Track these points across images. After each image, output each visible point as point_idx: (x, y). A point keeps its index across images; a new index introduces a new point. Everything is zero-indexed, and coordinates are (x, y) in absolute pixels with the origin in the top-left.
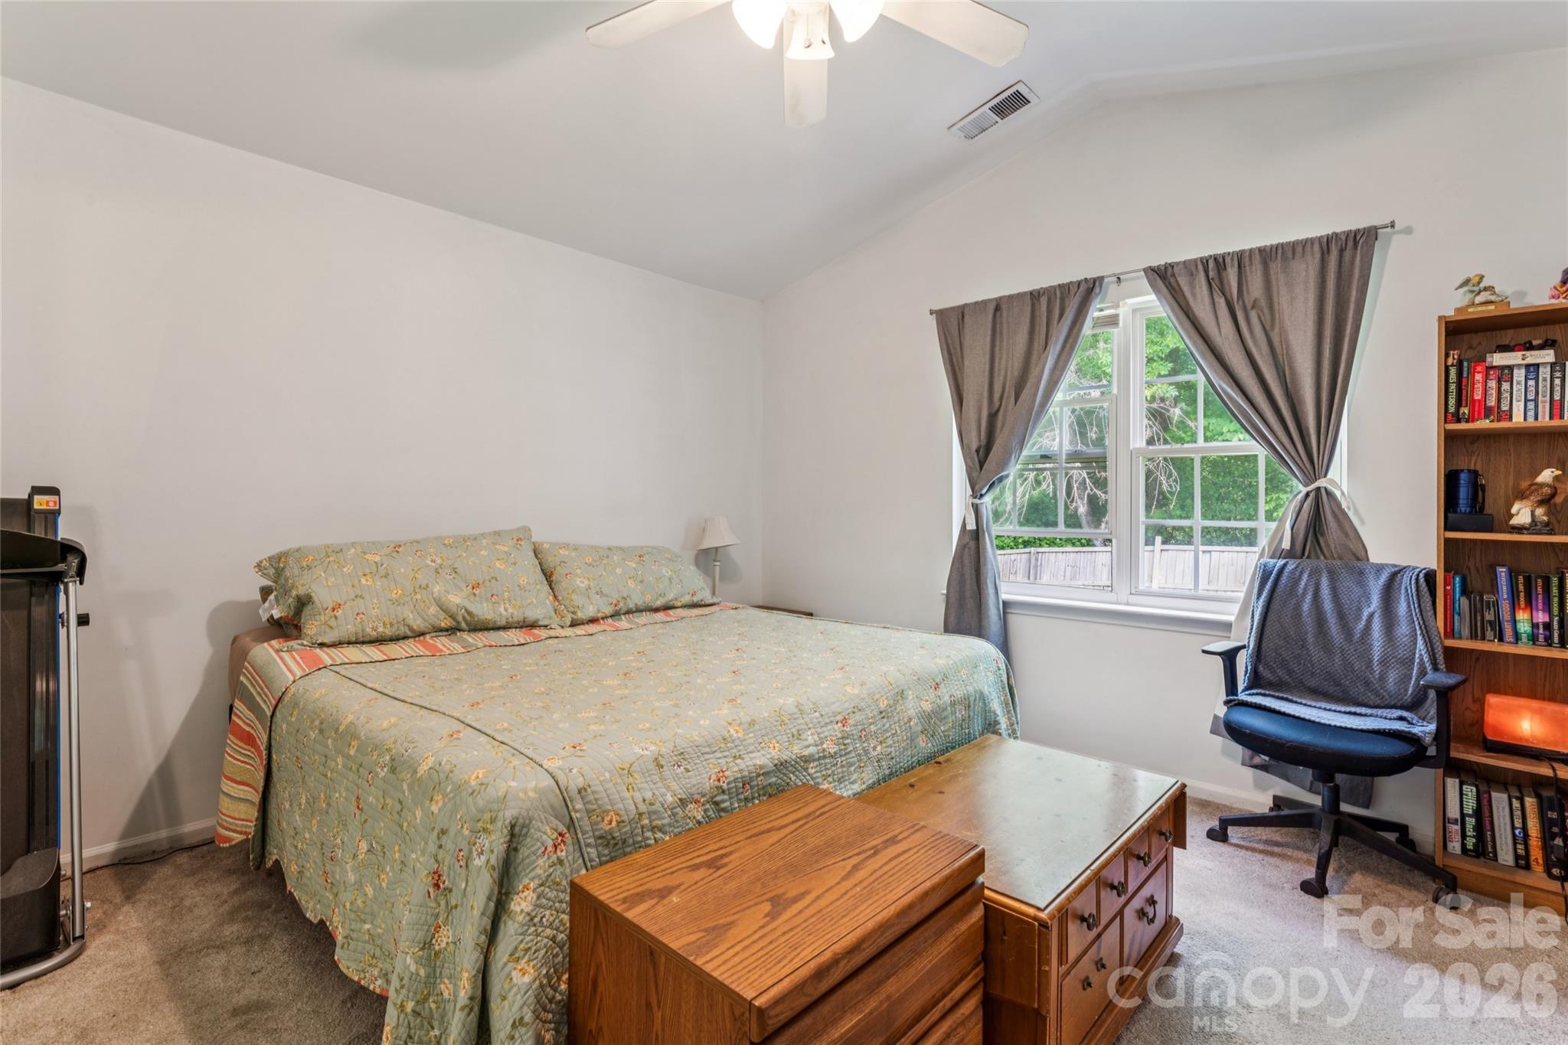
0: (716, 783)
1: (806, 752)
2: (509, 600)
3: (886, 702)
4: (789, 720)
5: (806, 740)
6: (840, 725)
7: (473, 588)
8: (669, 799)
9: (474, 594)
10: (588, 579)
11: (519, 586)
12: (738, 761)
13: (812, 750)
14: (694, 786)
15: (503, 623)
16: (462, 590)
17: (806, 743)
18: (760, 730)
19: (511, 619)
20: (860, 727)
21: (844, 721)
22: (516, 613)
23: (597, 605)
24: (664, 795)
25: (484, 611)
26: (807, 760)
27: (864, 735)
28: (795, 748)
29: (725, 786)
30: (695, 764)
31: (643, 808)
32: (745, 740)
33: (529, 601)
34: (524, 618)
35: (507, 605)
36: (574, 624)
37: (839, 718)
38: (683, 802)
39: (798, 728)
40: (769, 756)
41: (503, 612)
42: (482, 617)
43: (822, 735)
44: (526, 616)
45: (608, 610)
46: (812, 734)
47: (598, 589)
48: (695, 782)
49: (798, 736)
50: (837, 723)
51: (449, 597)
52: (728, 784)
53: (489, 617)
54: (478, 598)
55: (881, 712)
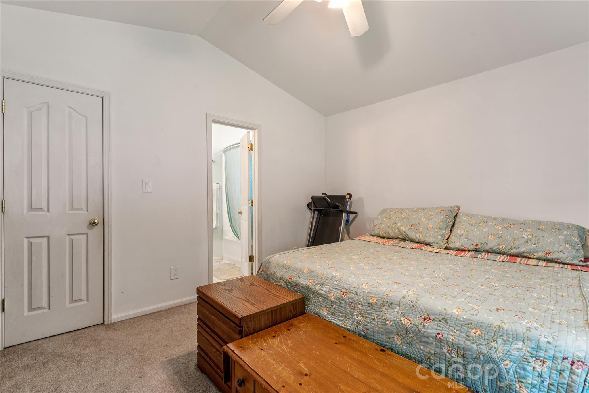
0: (289, 279)
1: (319, 291)
2: (422, 233)
3: (375, 301)
4: (324, 278)
5: (323, 288)
6: (342, 293)
7: (411, 226)
8: (278, 275)
9: (411, 229)
10: (464, 231)
11: (427, 228)
12: (298, 278)
13: (323, 292)
14: (284, 276)
15: (417, 241)
16: (407, 226)
17: (322, 289)
18: (312, 275)
19: (420, 240)
20: (352, 301)
21: (345, 293)
22: (422, 238)
23: (462, 243)
24: (278, 273)
25: (412, 235)
26: (320, 295)
27: (353, 305)
28: (317, 287)
29: (290, 281)
30: (289, 272)
31: (273, 273)
32: (305, 274)
33: (429, 235)
34: (425, 241)
35: (420, 235)
36: (446, 248)
37: (344, 291)
38: (280, 278)
39: (324, 282)
40: (307, 283)
41: (419, 237)
42: (411, 237)
43: (331, 291)
44: (425, 240)
45: (472, 247)
46: (328, 288)
47: (466, 236)
48: (285, 275)
49: (322, 285)
50: (342, 292)
51: (402, 228)
52: (291, 281)
53: (413, 238)
54: (412, 230)
55: (369, 303)
